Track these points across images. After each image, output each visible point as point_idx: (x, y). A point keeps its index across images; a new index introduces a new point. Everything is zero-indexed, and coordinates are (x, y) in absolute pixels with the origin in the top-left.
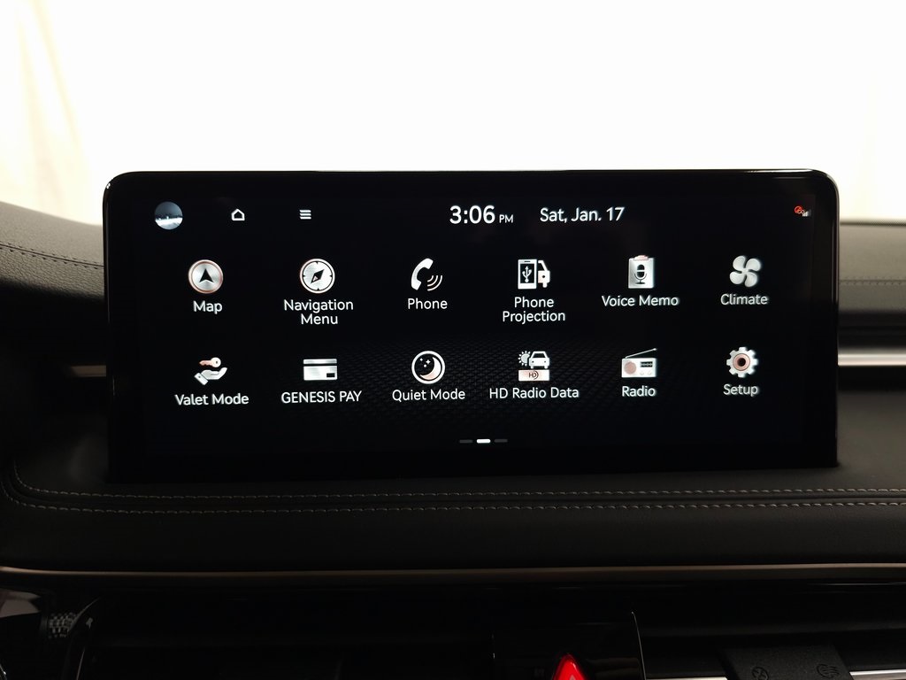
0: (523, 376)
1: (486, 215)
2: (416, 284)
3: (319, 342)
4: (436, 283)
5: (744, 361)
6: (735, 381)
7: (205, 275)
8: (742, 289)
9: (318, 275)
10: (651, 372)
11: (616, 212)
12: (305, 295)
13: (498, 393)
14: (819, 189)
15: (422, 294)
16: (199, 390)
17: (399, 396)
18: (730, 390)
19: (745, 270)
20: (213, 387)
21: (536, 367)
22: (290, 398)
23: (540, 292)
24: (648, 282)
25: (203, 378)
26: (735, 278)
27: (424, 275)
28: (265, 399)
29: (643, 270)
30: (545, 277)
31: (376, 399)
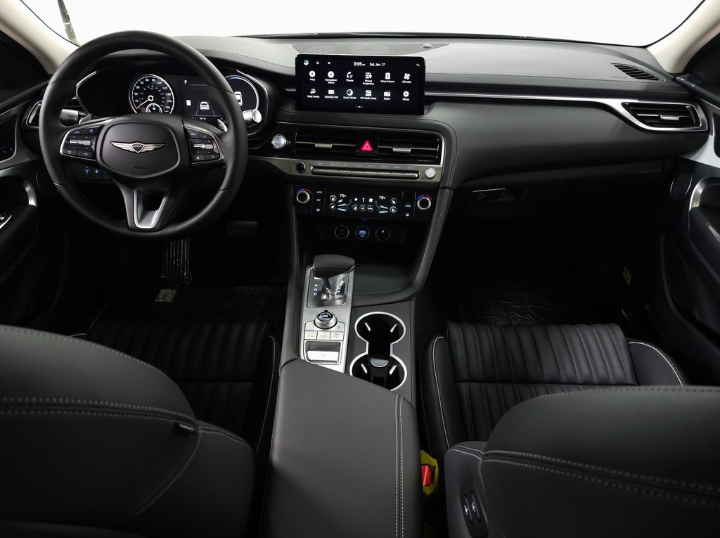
0: (366, 95)
1: (360, 64)
2: (348, 77)
3: (331, 87)
4: (351, 76)
5: (406, 94)
6: (405, 98)
7: (312, 74)
8: (406, 80)
9: (331, 74)
10: (389, 95)
11: (383, 64)
12: (329, 78)
13: (362, 98)
14: (421, 60)
15: (349, 79)
16: (311, 95)
17: (345, 98)
18: (404, 99)
19: (407, 76)
20: (313, 94)
21: (369, 93)
22: (326, 97)
23: (369, 79)
24: (389, 78)
25: (312, 92)
26: (405, 78)
27: (349, 75)
28: (322, 97)
29: (388, 76)
30: (370, 76)
31: (341, 98)
